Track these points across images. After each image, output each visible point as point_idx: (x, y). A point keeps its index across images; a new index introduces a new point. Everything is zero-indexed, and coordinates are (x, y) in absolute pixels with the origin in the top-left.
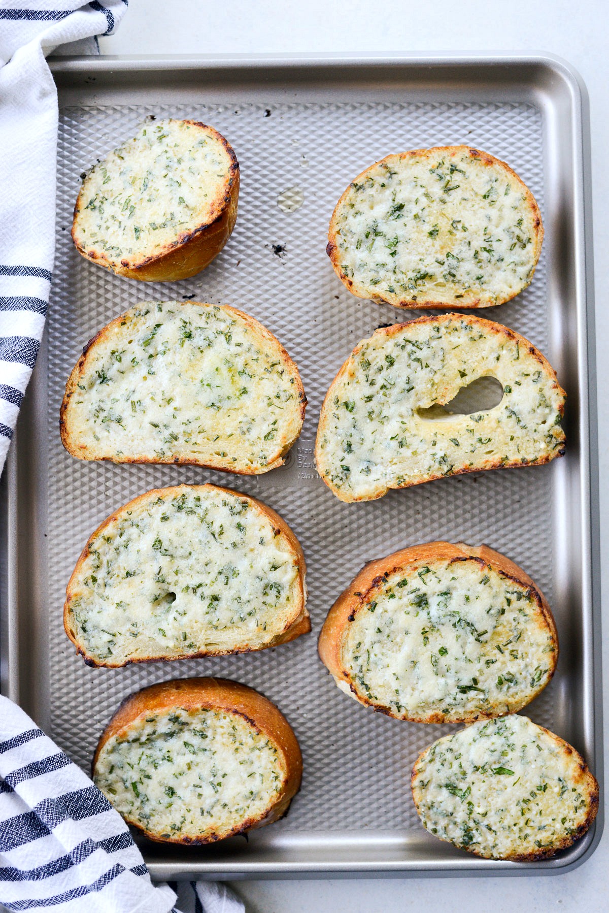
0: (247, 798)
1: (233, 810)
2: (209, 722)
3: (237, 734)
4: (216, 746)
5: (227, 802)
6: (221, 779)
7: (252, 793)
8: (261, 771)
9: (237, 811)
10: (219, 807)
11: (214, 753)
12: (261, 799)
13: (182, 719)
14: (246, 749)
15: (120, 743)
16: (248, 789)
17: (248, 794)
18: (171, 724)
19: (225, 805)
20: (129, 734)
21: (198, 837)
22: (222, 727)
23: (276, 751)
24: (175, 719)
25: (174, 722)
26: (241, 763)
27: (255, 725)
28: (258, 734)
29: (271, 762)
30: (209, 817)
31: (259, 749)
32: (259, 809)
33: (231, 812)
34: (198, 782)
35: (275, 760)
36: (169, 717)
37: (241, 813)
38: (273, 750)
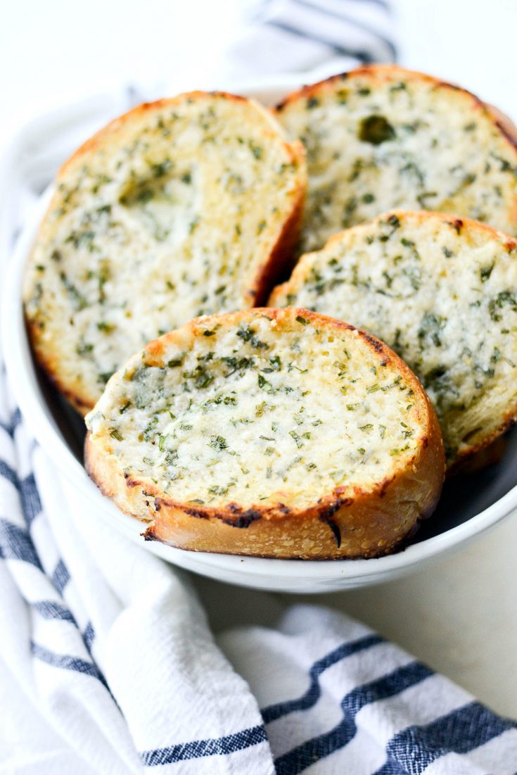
0: (352, 459)
1: (325, 474)
2: (304, 344)
3: (350, 365)
4: (310, 383)
5: (315, 461)
6: (310, 429)
7: (362, 451)
8: (383, 421)
9: (332, 475)
10: (301, 468)
11: (304, 394)
12: (377, 462)
13: (259, 337)
14: (360, 388)
15: (147, 365)
16: (358, 445)
17: (356, 453)
18: (240, 342)
19: (313, 466)
20: (166, 350)
21: (254, 506)
22: (326, 353)
23: (411, 392)
24: (247, 335)
25: (246, 340)
26: (350, 409)
27: (381, 351)
28: (384, 365)
29: (401, 410)
30: (281, 480)
31: (383, 390)
32: (373, 476)
33: (321, 477)
34: (269, 434)
35: (408, 408)
36: (237, 330)
37: (339, 478)
38: (406, 392)
